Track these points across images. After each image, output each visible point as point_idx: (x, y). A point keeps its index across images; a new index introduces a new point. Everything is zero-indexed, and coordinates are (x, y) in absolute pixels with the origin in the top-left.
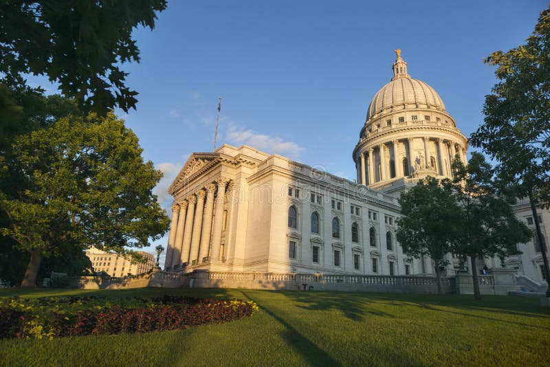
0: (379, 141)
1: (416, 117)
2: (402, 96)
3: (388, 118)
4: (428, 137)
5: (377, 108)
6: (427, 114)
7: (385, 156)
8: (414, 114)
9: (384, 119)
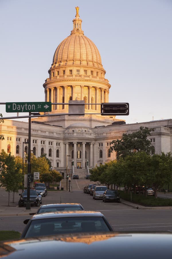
0: (58, 85)
1: (79, 70)
2: (73, 54)
3: (64, 69)
4: (84, 85)
5: (58, 58)
6: (86, 69)
7: (60, 94)
8: (78, 68)
9: (61, 69)
